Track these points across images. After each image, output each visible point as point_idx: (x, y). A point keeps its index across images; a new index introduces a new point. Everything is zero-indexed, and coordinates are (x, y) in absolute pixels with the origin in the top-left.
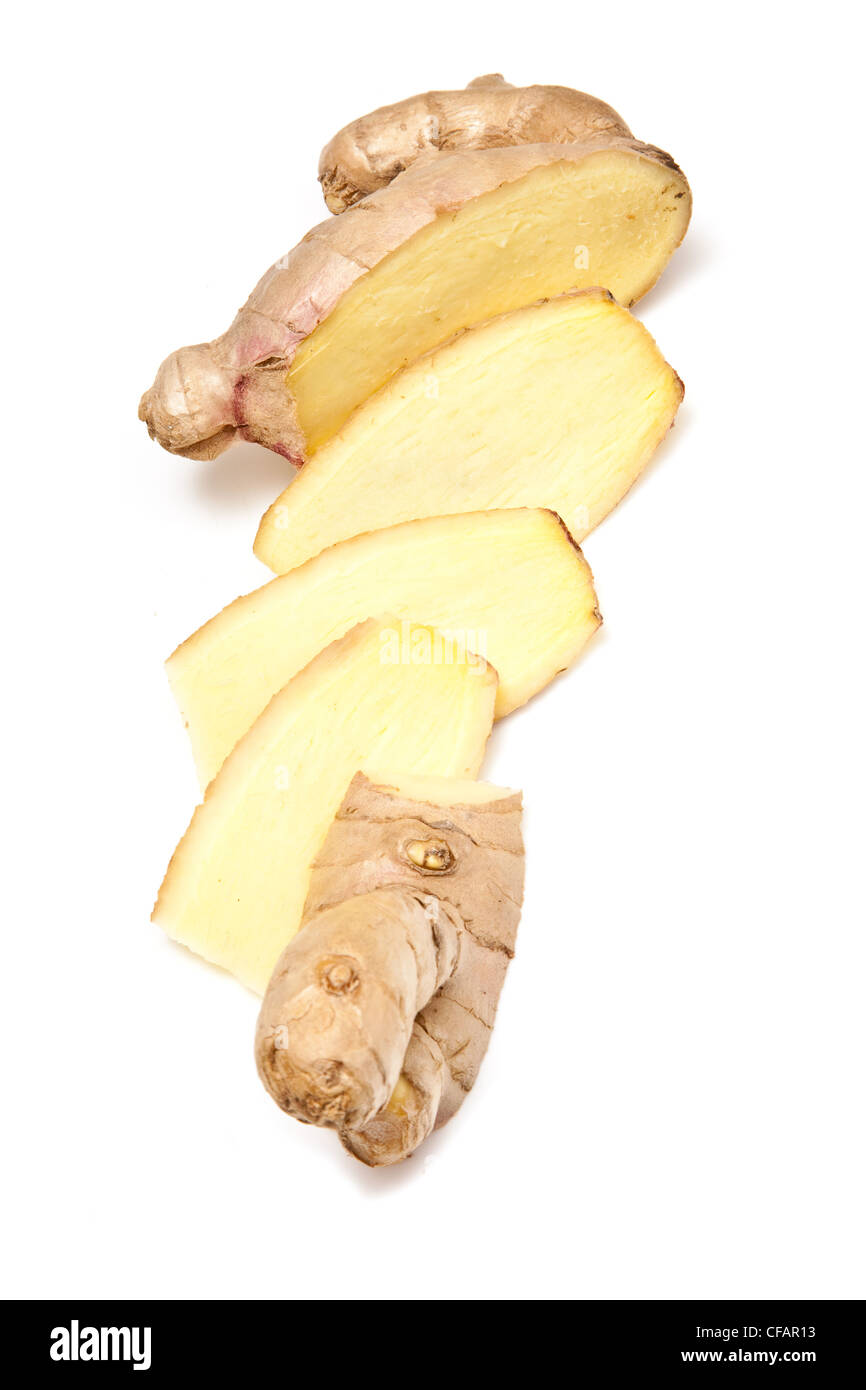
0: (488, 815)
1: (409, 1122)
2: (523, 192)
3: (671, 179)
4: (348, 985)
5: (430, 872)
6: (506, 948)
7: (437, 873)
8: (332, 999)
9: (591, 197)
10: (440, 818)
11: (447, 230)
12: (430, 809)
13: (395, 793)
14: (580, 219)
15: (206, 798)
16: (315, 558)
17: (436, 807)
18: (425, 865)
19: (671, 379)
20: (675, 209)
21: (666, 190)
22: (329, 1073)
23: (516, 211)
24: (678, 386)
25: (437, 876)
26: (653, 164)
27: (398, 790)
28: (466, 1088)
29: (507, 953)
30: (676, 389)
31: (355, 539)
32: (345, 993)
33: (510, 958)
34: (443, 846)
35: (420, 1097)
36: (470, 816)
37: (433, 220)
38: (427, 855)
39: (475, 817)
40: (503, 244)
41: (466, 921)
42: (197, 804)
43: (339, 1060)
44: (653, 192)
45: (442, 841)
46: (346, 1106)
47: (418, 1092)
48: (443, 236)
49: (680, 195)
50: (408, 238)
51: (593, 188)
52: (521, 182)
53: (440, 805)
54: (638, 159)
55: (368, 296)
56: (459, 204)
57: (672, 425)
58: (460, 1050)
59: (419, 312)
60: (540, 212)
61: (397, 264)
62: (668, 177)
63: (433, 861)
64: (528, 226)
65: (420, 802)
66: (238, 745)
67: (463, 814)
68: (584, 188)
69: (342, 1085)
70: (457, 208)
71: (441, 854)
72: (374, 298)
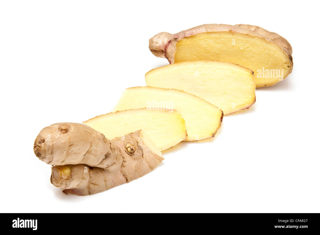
0: (152, 155)
1: (62, 179)
2: (252, 40)
3: (288, 61)
4: (63, 130)
5: (127, 151)
6: (127, 179)
7: (128, 152)
8: (57, 130)
9: (267, 52)
10: (142, 146)
11: (230, 36)
12: (142, 143)
13: (141, 136)
14: (263, 56)
15: (115, 113)
16: (170, 89)
17: (144, 144)
18: (127, 149)
19: (254, 98)
20: (286, 69)
21: (286, 63)
22: (41, 140)
23: (248, 43)
24: (254, 100)
25: (127, 153)
26: (286, 55)
27: (142, 136)
28: (90, 194)
29: (126, 180)
30: (253, 101)
31: (181, 91)
32: (61, 131)
33: (127, 182)
34: (134, 149)
35: (70, 177)
36: (148, 152)
37: (228, 31)
38: (129, 147)
39: (149, 153)
40: (241, 49)
41: (123, 165)
42: (112, 112)
43: (45, 139)
44: (282, 61)
45: (135, 148)
46: (39, 150)
47: (70, 176)
48: (228, 37)
49: (289, 67)
50: (220, 31)
51: (269, 51)
52: (253, 37)
53: (145, 145)
54: (282, 51)
55: (204, 38)
56: (236, 32)
57: (248, 108)
58: (94, 184)
59: (214, 51)
60: (254, 48)
61: (214, 35)
62: (288, 60)
63: (129, 149)
64: (250, 49)
65: (142, 141)
66: (131, 110)
67: (147, 150)
68: (267, 49)
69: (41, 145)
70: (235, 32)
71: (132, 150)
72: (205, 39)
